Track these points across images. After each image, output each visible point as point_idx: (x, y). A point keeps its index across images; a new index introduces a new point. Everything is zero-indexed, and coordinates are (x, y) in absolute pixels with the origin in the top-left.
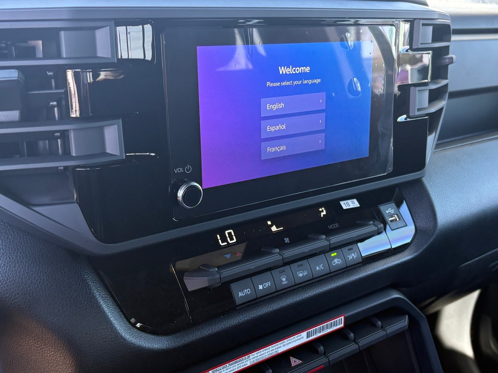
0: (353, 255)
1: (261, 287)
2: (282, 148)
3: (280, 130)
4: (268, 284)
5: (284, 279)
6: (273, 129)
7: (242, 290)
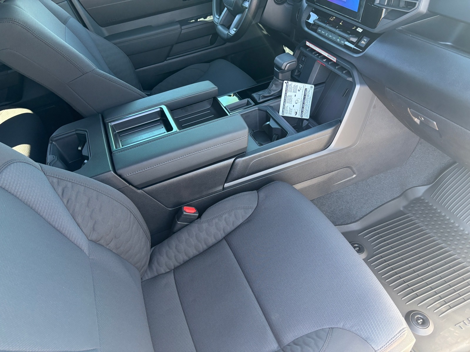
1: (323, 32)
5: (327, 34)
7: (320, 29)
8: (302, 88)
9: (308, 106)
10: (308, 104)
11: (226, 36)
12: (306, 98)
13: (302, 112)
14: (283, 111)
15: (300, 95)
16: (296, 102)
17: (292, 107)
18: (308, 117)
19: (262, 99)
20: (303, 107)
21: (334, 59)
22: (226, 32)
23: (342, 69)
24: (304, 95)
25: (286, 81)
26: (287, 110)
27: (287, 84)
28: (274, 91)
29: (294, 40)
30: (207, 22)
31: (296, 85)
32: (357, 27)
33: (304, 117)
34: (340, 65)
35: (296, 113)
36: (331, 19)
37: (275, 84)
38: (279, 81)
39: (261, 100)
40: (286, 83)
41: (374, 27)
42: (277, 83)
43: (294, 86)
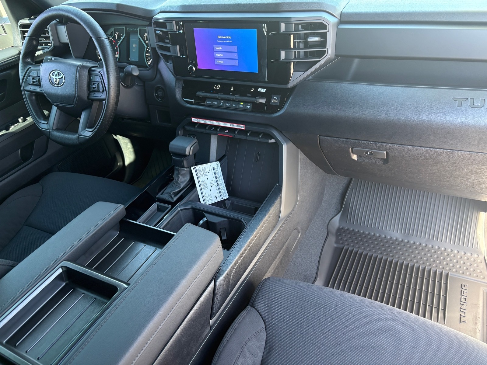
0: (248, 106)
1: (214, 103)
2: (222, 62)
3: (221, 56)
4: (216, 103)
5: (222, 104)
6: (218, 55)
7: (209, 101)
8: (210, 169)
9: (222, 185)
10: (222, 183)
11: (78, 141)
12: (218, 177)
13: (220, 193)
14: (204, 201)
15: (211, 176)
16: (211, 185)
17: (210, 193)
18: (227, 197)
19: (175, 197)
20: (219, 188)
21: (242, 127)
22: (75, 136)
23: (256, 134)
24: (215, 175)
25: (193, 167)
26: (207, 198)
27: (196, 169)
28: (183, 182)
29: (158, 122)
30: (14, 134)
31: (204, 168)
32: (256, 88)
33: (224, 198)
34: (250, 131)
35: (216, 197)
36: (216, 87)
37: (181, 175)
38: (186, 170)
39: (175, 199)
40: (193, 169)
41: (287, 82)
42: (183, 172)
43: (203, 169)
